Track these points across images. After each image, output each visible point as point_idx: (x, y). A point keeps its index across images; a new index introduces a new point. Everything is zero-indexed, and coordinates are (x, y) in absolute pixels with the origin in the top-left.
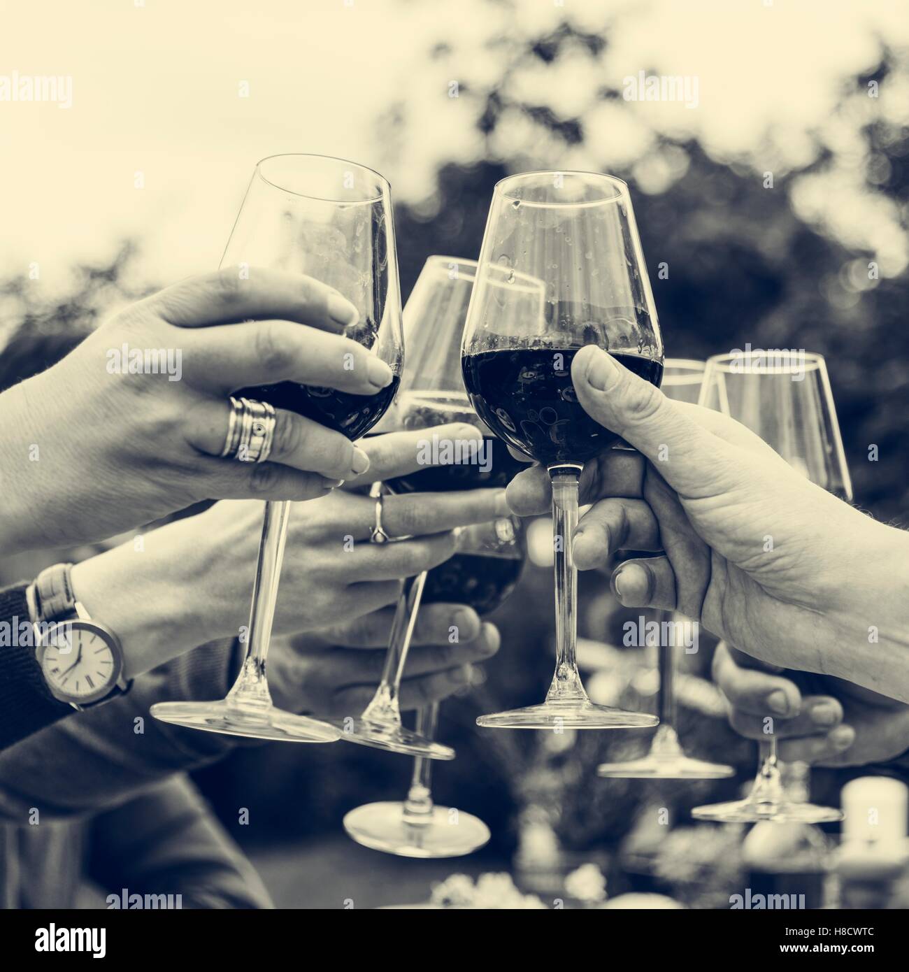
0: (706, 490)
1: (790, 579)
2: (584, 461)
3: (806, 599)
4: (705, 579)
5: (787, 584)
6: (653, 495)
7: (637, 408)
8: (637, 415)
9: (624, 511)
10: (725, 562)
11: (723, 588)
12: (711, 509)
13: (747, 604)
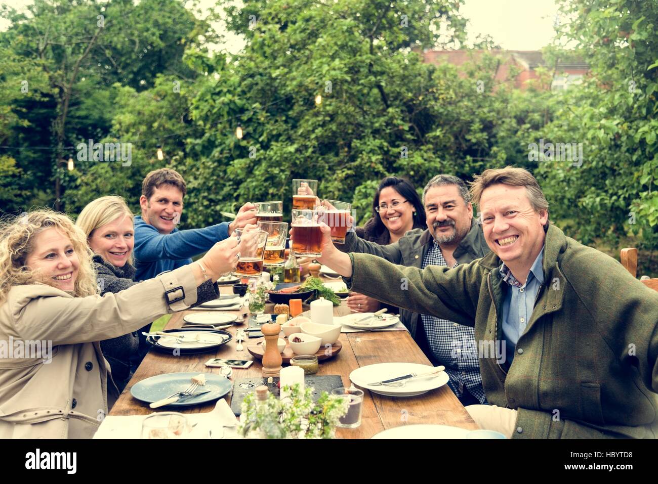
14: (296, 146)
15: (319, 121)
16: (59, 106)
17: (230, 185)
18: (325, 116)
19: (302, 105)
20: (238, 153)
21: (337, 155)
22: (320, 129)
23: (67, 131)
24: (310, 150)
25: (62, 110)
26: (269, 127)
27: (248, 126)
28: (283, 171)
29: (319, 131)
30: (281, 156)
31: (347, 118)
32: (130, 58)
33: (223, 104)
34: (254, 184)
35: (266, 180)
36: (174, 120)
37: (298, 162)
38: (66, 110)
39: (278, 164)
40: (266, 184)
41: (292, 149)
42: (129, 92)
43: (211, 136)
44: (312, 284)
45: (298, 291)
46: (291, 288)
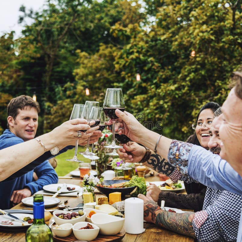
1: (137, 134)
3: (138, 136)
4: (128, 131)
6: (123, 122)
9: (120, 124)
10: (130, 131)
11: (129, 133)
14: (176, 86)
15: (192, 68)
16: (48, 66)
17: (136, 112)
18: (197, 65)
19: (183, 59)
20: (140, 91)
21: (205, 92)
22: (193, 74)
23: (51, 80)
24: (186, 88)
25: (49, 68)
26: (161, 73)
27: (148, 74)
28: (166, 103)
29: (192, 75)
30: (166, 92)
31: (212, 66)
32: (97, 37)
33: (132, 59)
34: (148, 111)
35: (156, 109)
36: (110, 72)
37: (177, 96)
38: (51, 68)
39: (163, 98)
40: (156, 111)
41: (173, 88)
42: (84, 56)
43: (129, 81)
44: (134, 181)
45: (124, 187)
46: (119, 184)
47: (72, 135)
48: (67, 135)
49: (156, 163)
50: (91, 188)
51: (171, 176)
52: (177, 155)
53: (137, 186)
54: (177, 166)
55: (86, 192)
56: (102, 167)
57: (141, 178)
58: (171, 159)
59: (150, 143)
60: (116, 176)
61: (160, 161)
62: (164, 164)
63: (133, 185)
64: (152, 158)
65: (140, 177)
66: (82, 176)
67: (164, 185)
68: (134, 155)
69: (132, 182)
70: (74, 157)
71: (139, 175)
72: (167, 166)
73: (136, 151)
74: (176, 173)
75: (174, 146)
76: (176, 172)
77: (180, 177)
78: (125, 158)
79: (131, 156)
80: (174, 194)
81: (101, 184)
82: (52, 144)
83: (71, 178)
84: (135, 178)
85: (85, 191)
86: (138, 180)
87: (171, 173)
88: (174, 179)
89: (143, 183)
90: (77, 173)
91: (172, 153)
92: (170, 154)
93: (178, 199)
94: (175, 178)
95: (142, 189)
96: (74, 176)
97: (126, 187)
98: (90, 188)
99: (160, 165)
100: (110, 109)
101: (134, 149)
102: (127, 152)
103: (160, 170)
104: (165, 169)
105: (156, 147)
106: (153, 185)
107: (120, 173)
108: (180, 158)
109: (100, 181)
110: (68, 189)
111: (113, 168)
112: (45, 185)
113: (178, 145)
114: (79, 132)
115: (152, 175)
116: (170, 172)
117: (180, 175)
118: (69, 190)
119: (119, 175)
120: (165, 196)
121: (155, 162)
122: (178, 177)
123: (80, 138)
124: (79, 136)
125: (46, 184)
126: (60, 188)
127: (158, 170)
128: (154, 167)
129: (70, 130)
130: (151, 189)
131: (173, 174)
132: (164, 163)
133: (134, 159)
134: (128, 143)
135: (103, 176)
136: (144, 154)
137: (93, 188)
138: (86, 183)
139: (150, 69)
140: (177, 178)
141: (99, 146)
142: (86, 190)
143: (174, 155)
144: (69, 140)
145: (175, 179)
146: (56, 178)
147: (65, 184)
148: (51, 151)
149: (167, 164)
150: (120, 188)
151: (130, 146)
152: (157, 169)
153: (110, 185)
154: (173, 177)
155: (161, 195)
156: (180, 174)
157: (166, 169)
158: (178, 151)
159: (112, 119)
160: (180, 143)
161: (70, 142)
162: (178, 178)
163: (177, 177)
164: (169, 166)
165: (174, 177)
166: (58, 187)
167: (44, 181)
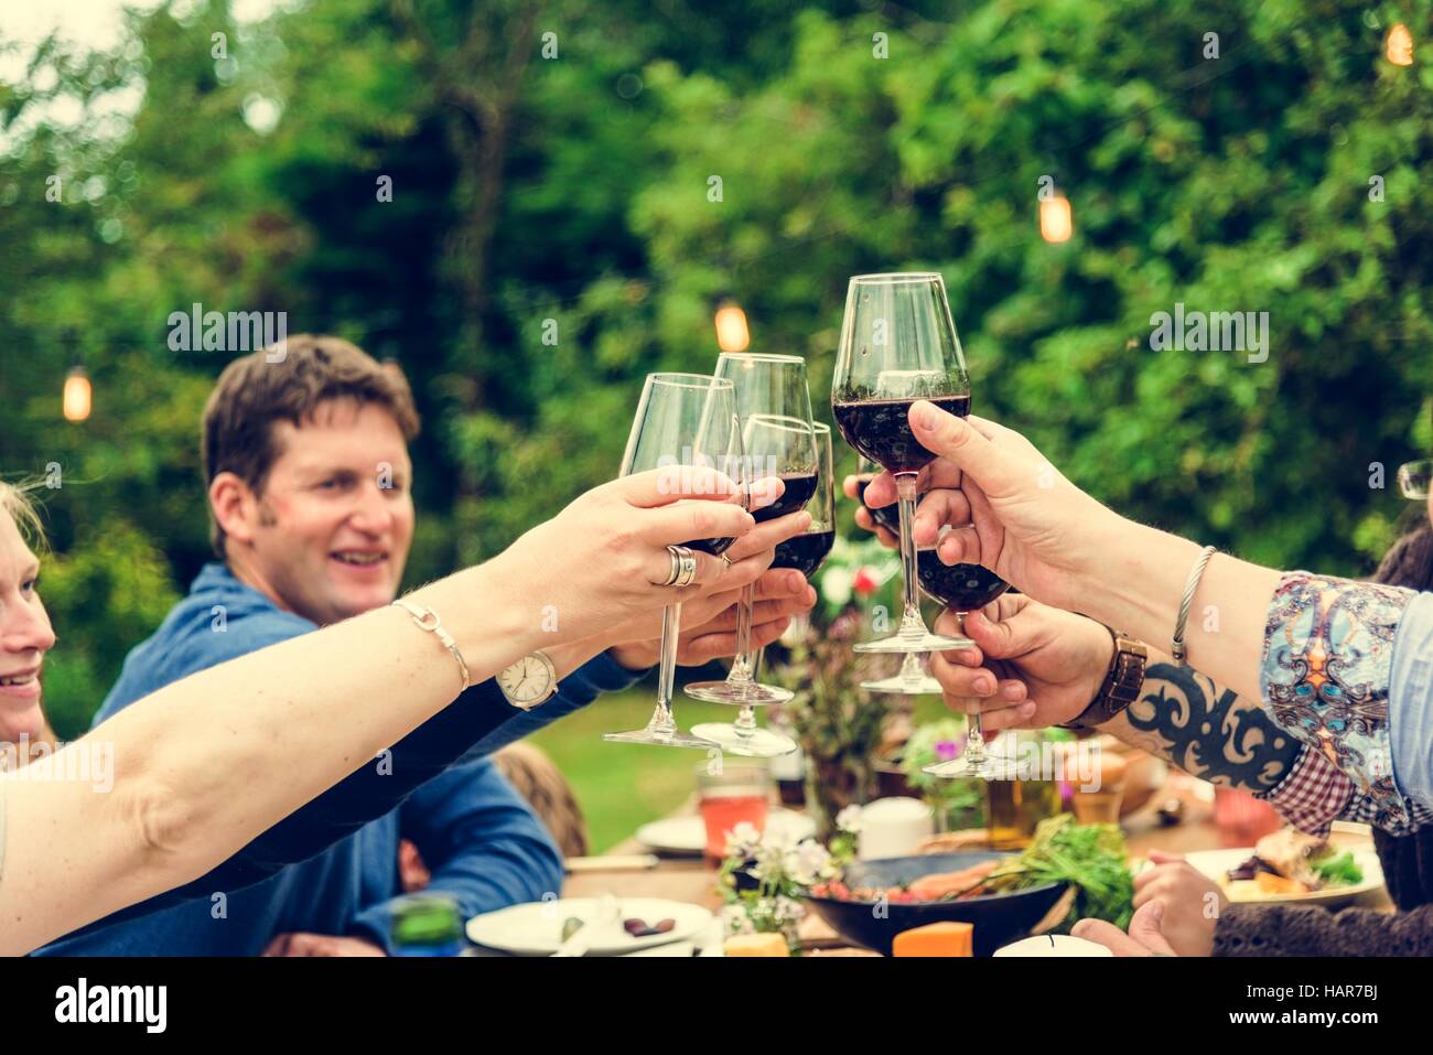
0: (1001, 494)
1: (1055, 552)
2: (918, 469)
3: (1066, 565)
4: (1000, 543)
5: (1052, 555)
6: (966, 487)
7: (955, 439)
8: (955, 445)
9: (948, 499)
10: (1014, 537)
11: (1011, 551)
12: (1004, 505)
13: (1026, 563)
15: (1400, 142)
19: (1341, 84)
20: (1076, 306)
22: (1405, 175)
24: (1369, 273)
26: (1204, 185)
29: (1402, 184)
33: (1014, 105)
36: (873, 200)
37: (1313, 327)
41: (1283, 271)
42: (702, 106)
44: (1054, 853)
45: (989, 891)
46: (959, 874)
47: (636, 572)
48: (602, 576)
49: (1180, 720)
50: (775, 909)
51: (1284, 797)
52: (1317, 666)
53: (1077, 884)
54: (1324, 733)
55: (746, 933)
56: (842, 780)
57: (1095, 827)
58: (1283, 695)
59: (1141, 600)
60: (937, 830)
61: (1210, 707)
62: (1232, 720)
63: (1046, 877)
64: (1157, 693)
65: (1090, 822)
66: (715, 850)
67: (1247, 872)
68: (1041, 680)
69: (1038, 858)
70: (657, 711)
71: (1082, 812)
72: (1254, 737)
73: (1047, 650)
74: (1314, 775)
75: (1296, 607)
76: (1312, 768)
77: (1339, 799)
78: (983, 700)
79: (1017, 688)
80: (1310, 913)
81: (843, 881)
82: (512, 633)
83: (649, 869)
84: (1059, 832)
85: (735, 928)
86: (1075, 841)
87: (1281, 777)
88: (1304, 816)
89: (1111, 860)
90: (687, 832)
91: (1282, 653)
92: (1274, 659)
93: (1341, 943)
94: (1313, 804)
95: (1108, 898)
96: (666, 855)
97: (1003, 893)
98: (768, 912)
99: (1206, 728)
100: (878, 409)
101: (1036, 638)
102: (989, 662)
103: (1213, 763)
104: (1243, 754)
105: (1180, 627)
106: (1177, 866)
107: (959, 815)
108: (1335, 683)
109: (836, 861)
110: (631, 927)
111: (912, 783)
112: (481, 911)
113: (1316, 600)
114: (677, 555)
115: (1169, 821)
116: (1274, 768)
117: (1342, 787)
118: (637, 935)
119: (955, 824)
120: (1258, 929)
121: (1174, 716)
122: (1329, 796)
123: (692, 595)
124: (683, 578)
125: (483, 903)
126: (579, 924)
127: (1199, 763)
128: (1171, 744)
129: (623, 544)
130: (1163, 890)
131: (1297, 781)
132: (1236, 713)
133: (1037, 706)
134: (992, 606)
135: (852, 828)
136: (1105, 668)
137: (788, 909)
138: (745, 882)
139: (1130, 165)
140: (1323, 807)
141: (821, 649)
142: (748, 924)
143: (1296, 664)
144: (616, 607)
145: (1313, 812)
146: (550, 866)
147: (609, 901)
148: (504, 685)
149: (1253, 718)
150: (961, 900)
151: (1011, 621)
152: (1190, 758)
153: (898, 883)
154: (1294, 802)
155: (1230, 926)
156: (1339, 779)
157: (1250, 756)
158: (1319, 641)
159: (893, 466)
160: (1327, 588)
161: (628, 622)
162: (1331, 804)
163: (1320, 796)
164: (1265, 734)
165: (1303, 800)
166: (567, 922)
167: (470, 889)
